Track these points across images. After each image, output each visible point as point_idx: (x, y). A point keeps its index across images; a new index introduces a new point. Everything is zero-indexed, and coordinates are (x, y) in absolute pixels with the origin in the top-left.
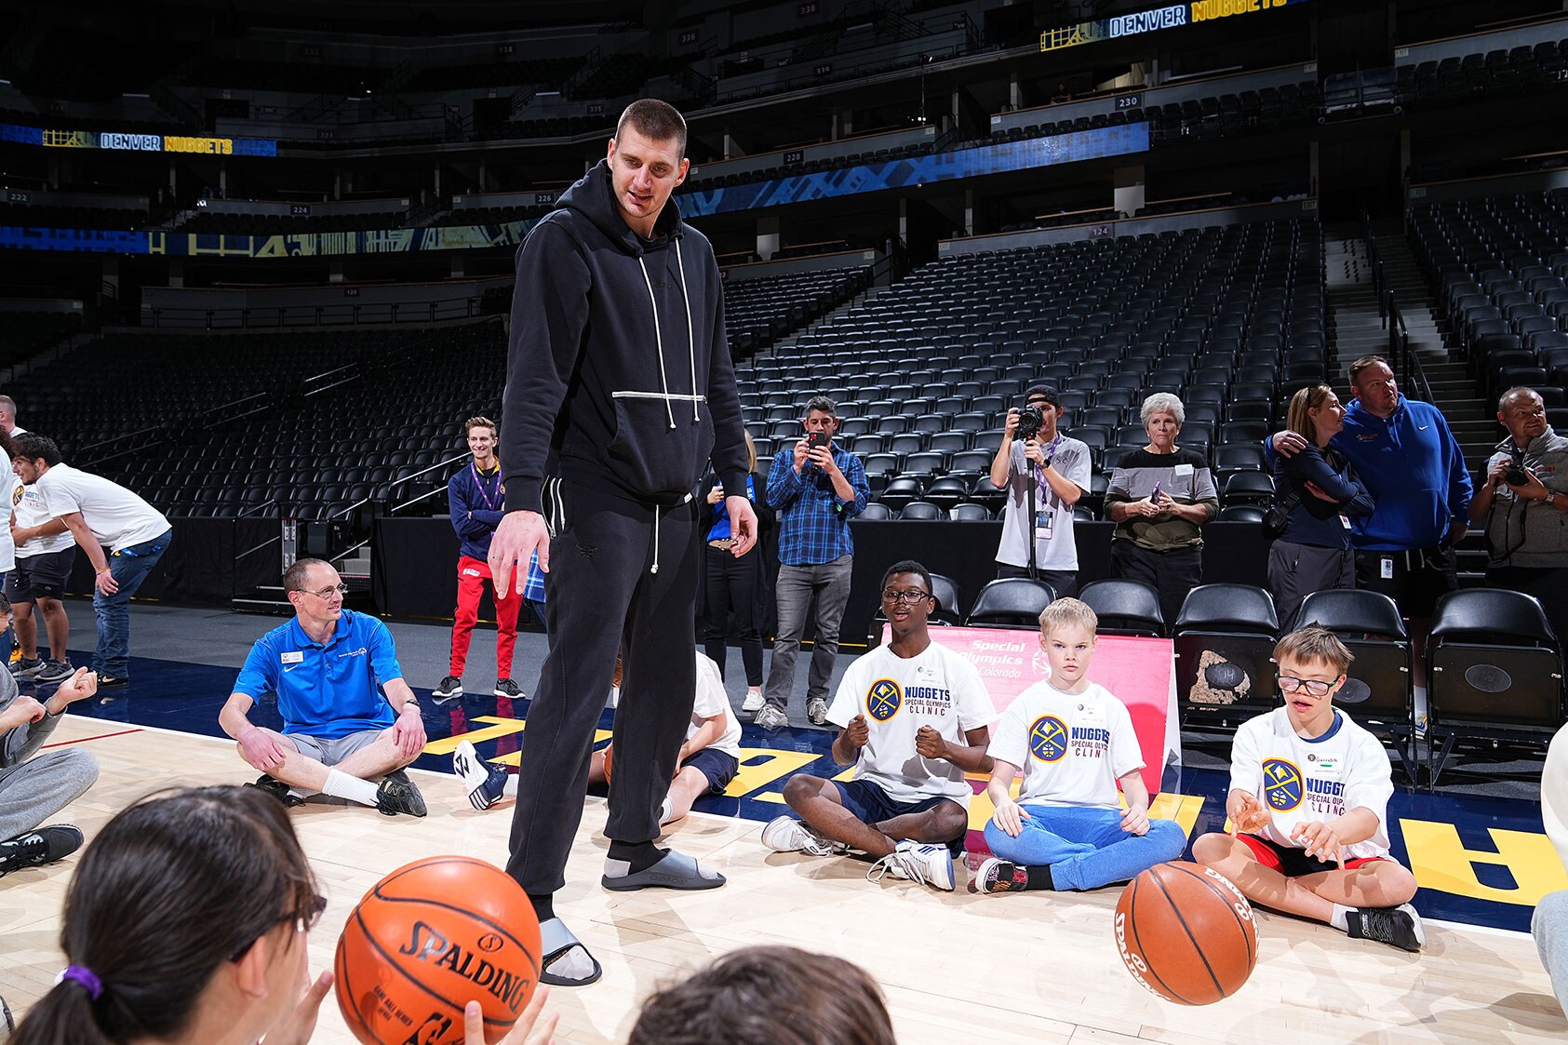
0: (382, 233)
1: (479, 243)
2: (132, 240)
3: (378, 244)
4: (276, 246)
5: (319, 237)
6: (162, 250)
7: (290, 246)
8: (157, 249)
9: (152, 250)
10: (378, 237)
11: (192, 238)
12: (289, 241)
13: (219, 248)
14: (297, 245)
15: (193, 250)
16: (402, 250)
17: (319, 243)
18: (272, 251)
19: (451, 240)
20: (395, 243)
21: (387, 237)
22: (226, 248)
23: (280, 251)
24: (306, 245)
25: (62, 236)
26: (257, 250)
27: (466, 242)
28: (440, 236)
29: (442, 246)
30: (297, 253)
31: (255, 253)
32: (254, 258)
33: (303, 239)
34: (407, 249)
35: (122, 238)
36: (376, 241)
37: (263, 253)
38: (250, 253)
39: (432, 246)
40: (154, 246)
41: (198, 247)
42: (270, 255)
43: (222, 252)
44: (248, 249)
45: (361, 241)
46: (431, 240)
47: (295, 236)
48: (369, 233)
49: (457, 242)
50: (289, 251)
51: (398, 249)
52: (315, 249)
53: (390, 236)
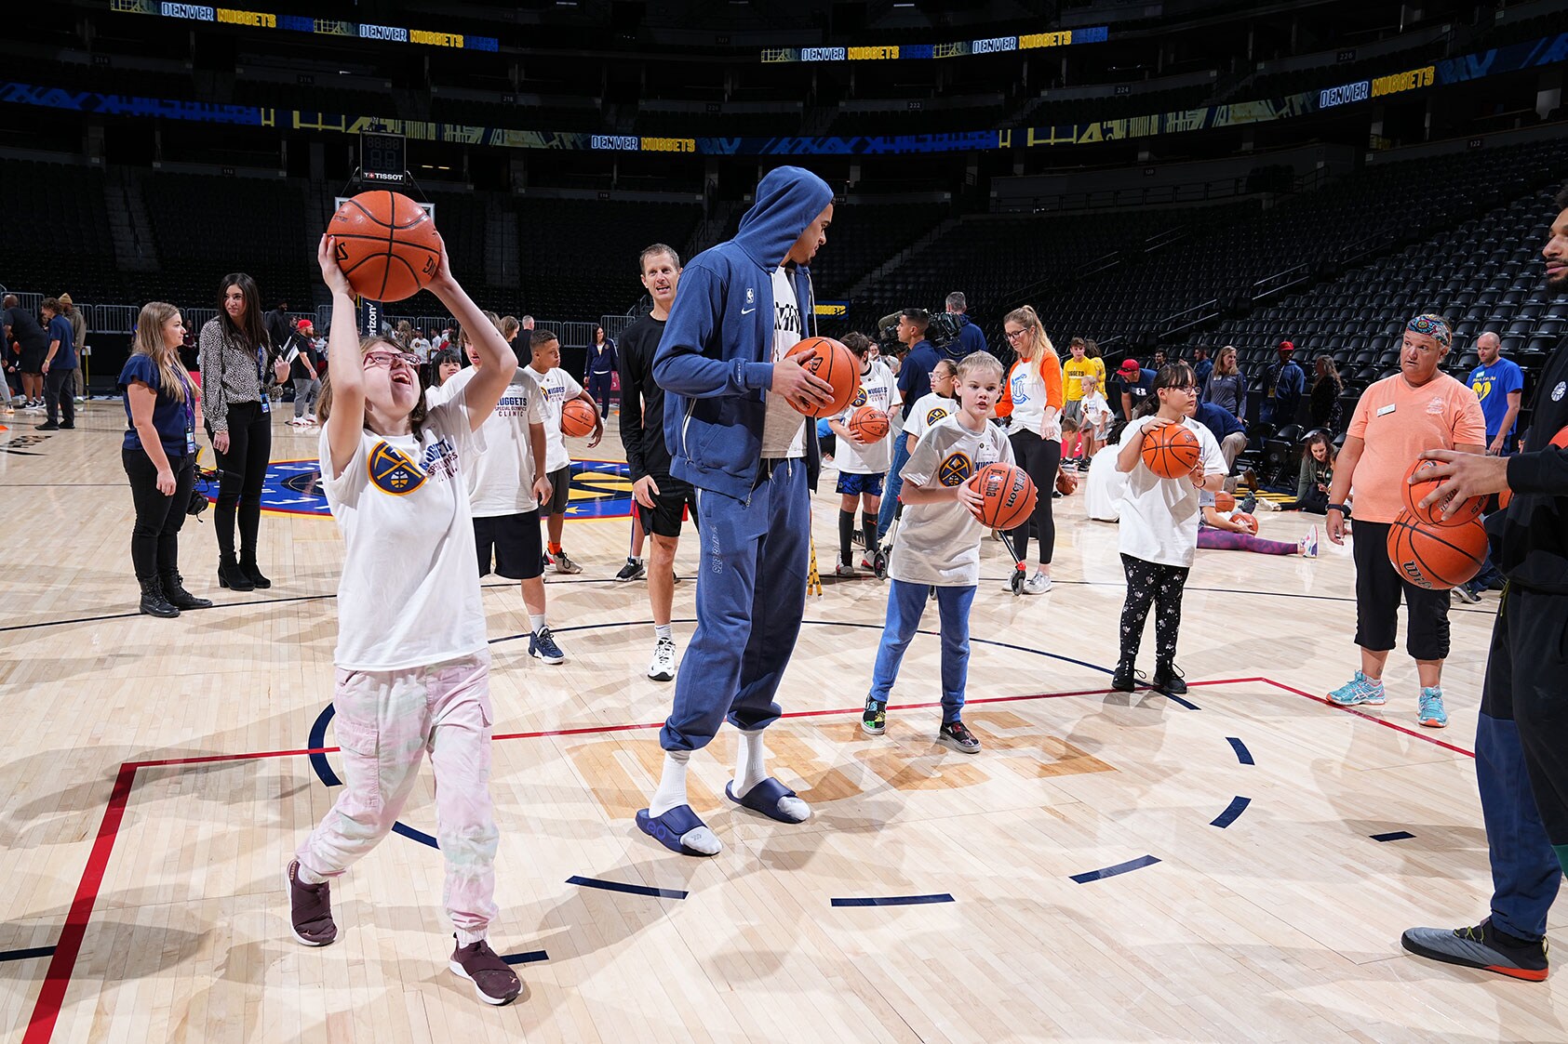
0: (1181, 114)
1: (1265, 116)
2: (988, 138)
3: (1176, 124)
4: (1094, 132)
5: (1129, 121)
6: (1008, 144)
7: (1105, 132)
8: (1005, 144)
9: (1001, 144)
10: (1177, 118)
11: (1031, 131)
12: (1105, 127)
13: (1050, 138)
14: (1111, 130)
15: (1031, 142)
16: (1196, 128)
17: (1128, 126)
18: (1091, 137)
19: (1239, 115)
20: (1191, 122)
21: (1184, 118)
22: (1055, 138)
23: (1097, 137)
24: (1118, 129)
25: (941, 140)
26: (1078, 138)
27: (1253, 117)
28: (1231, 112)
29: (1231, 122)
30: (1110, 137)
31: (1078, 140)
32: (1077, 144)
33: (1115, 124)
34: (1201, 127)
35: (981, 137)
36: (1175, 121)
37: (1084, 139)
38: (1074, 140)
39: (1222, 123)
40: (1003, 141)
41: (1035, 139)
42: (1090, 141)
43: (1052, 141)
44: (1072, 137)
45: (1163, 122)
46: (1222, 117)
47: (1109, 122)
48: (1170, 115)
49: (1246, 117)
50: (1104, 136)
51: (1193, 128)
52: (1124, 133)
53: (1187, 116)
